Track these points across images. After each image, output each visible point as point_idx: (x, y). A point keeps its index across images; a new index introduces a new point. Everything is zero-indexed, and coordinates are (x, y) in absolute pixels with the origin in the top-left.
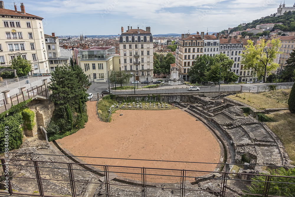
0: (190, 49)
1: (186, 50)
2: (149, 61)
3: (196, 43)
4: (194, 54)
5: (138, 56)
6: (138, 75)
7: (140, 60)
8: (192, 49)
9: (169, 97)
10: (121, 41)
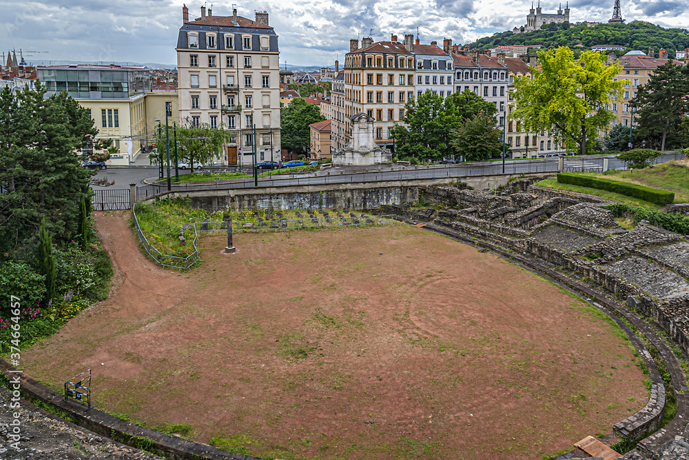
0: (381, 75)
1: (370, 76)
2: (266, 104)
3: (396, 61)
4: (391, 89)
5: (235, 89)
6: (234, 144)
7: (240, 100)
8: (385, 74)
9: (365, 193)
10: (183, 44)
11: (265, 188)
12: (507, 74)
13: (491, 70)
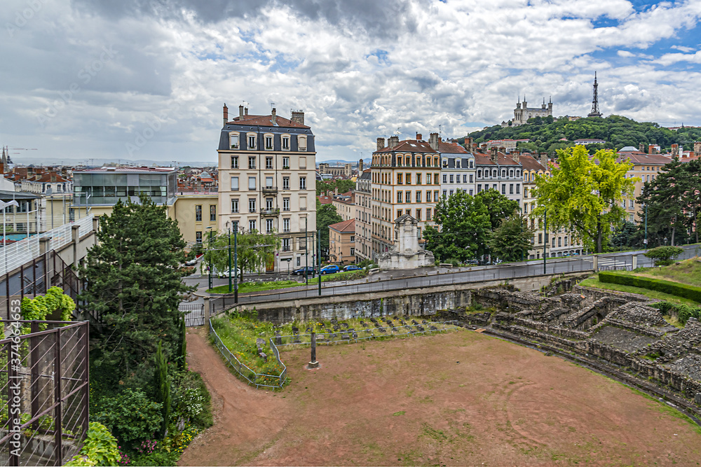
0: (410, 174)
1: (400, 176)
2: (303, 206)
3: (424, 160)
4: (419, 188)
5: (274, 192)
7: (278, 202)
8: (414, 173)
9: (423, 298)
10: (224, 146)
11: (329, 296)
12: (522, 171)
13: (508, 167)
